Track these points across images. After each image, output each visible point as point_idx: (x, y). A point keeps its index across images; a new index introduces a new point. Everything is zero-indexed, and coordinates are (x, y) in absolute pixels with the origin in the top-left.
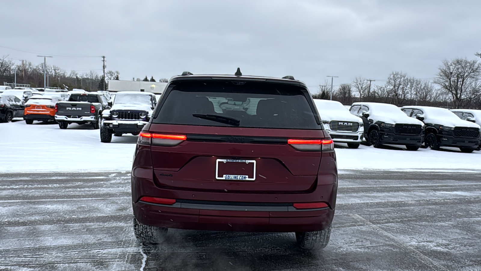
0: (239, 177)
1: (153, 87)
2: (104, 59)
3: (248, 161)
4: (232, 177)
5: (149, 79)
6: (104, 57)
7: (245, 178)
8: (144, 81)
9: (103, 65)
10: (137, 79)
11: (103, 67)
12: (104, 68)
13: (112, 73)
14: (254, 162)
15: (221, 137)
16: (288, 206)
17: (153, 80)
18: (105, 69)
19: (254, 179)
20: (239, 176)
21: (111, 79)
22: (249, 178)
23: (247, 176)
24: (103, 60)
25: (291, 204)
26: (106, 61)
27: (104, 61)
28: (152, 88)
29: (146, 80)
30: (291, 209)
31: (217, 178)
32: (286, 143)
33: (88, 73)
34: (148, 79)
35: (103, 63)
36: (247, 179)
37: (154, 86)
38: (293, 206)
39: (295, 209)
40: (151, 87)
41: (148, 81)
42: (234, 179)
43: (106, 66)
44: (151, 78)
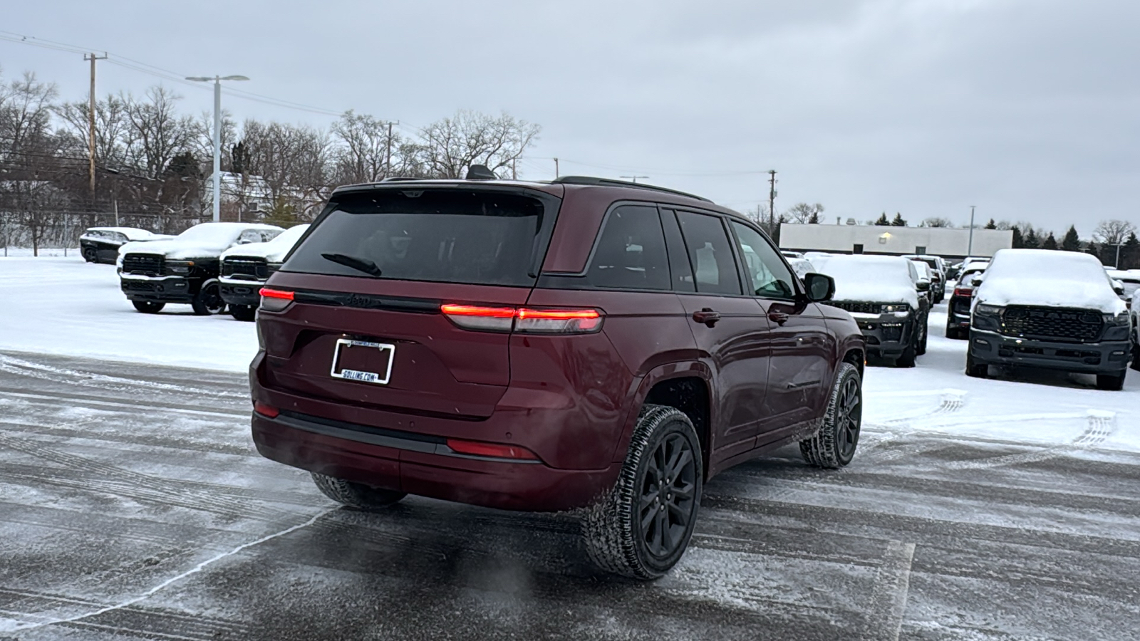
0: (363, 376)
1: (885, 239)
2: (773, 176)
3: (383, 346)
4: (354, 374)
5: (890, 219)
6: (773, 173)
7: (373, 377)
8: (877, 224)
9: (770, 191)
10: (849, 220)
11: (769, 195)
12: (772, 198)
13: (807, 208)
14: (392, 347)
15: (335, 296)
16: (437, 443)
17: (900, 222)
18: (774, 200)
19: (386, 382)
20: (365, 373)
21: (803, 223)
22: (379, 378)
23: (376, 375)
24: (771, 178)
25: (443, 440)
26: (777, 181)
27: (773, 180)
28: (882, 241)
29: (883, 222)
30: (444, 450)
31: (333, 374)
32: (439, 311)
33: (752, 211)
34: (887, 220)
35: (771, 186)
36: (376, 381)
37: (887, 235)
38: (446, 444)
39: (450, 450)
40: (880, 239)
41: (888, 224)
42: (356, 379)
43: (776, 193)
44: (896, 217)
